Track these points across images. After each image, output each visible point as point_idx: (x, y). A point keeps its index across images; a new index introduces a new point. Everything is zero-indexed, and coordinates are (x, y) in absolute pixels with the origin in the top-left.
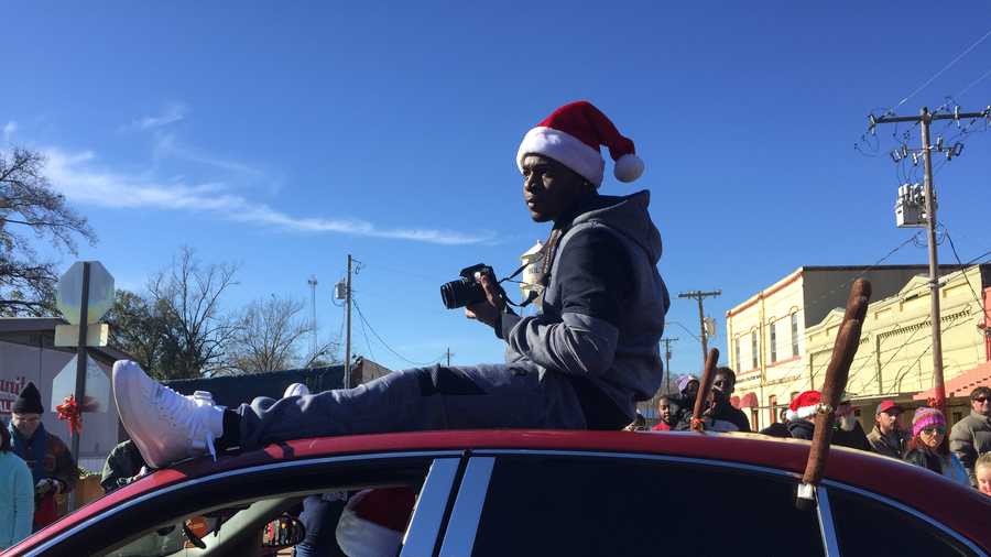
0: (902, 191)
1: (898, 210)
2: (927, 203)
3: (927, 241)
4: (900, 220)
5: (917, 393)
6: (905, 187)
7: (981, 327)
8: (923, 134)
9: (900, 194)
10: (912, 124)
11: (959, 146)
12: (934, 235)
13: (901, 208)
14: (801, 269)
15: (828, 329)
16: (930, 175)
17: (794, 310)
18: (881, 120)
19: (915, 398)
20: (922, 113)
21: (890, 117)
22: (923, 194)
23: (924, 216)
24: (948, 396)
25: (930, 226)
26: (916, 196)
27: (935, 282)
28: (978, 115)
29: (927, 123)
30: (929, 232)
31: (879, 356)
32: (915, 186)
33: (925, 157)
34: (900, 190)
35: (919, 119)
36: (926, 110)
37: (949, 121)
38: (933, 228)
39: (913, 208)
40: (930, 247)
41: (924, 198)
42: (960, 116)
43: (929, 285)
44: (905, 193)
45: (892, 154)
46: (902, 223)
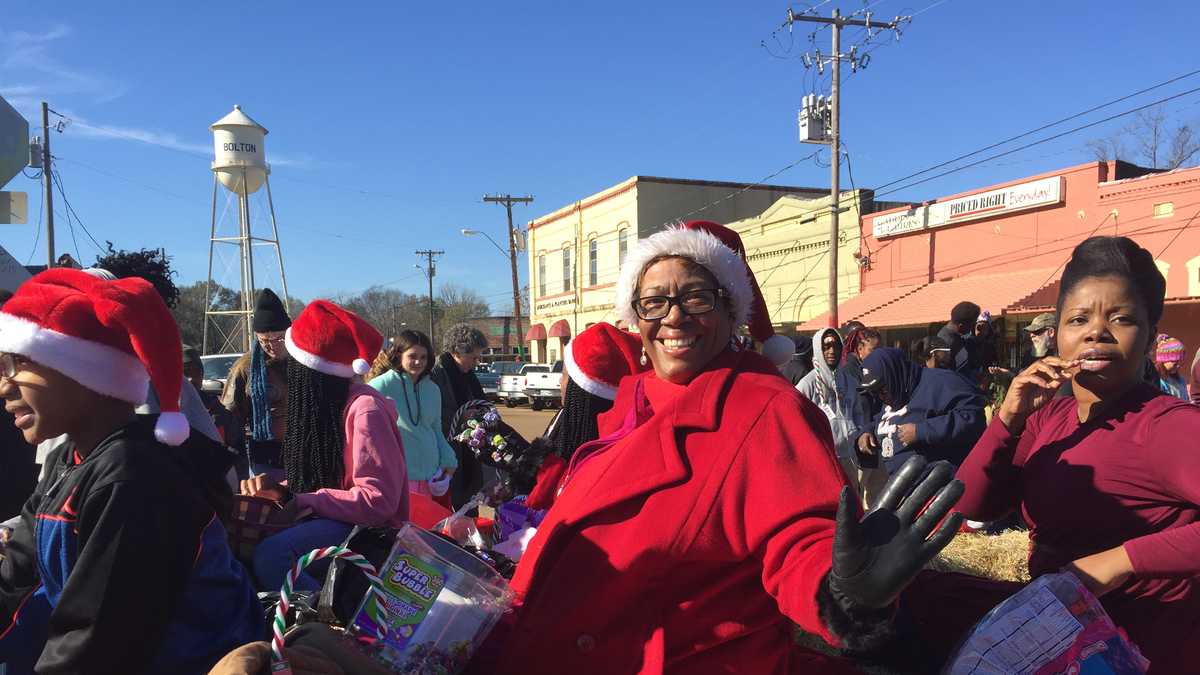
0: (807, 101)
1: (802, 123)
2: (834, 117)
3: (830, 159)
4: (804, 134)
5: (799, 324)
6: (811, 97)
7: (857, 256)
8: (834, 39)
9: (805, 105)
10: (821, 27)
11: (866, 58)
12: (838, 153)
13: (806, 121)
16: (838, 86)
17: (624, 225)
18: (798, 17)
19: (799, 328)
20: (834, 15)
22: (829, 107)
23: (829, 132)
25: (834, 144)
26: (822, 109)
27: (836, 205)
28: (885, 26)
29: (839, 27)
30: (834, 150)
32: (820, 98)
33: (834, 66)
34: (804, 99)
35: (831, 21)
36: (838, 11)
37: (861, 27)
38: (838, 147)
39: (818, 123)
40: (833, 167)
41: (830, 112)
42: (872, 24)
43: (831, 208)
44: (811, 103)
45: (802, 58)
46: (806, 137)
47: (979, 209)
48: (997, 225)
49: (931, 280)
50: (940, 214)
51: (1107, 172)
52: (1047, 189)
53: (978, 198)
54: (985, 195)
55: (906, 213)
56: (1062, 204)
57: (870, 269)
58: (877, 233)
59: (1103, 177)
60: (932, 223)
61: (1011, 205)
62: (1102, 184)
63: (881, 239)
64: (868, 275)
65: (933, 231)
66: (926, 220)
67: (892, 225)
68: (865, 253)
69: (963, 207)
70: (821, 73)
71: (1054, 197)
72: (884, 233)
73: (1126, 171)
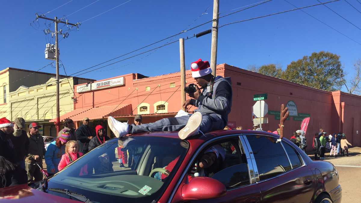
0: (48, 45)
1: (46, 52)
2: (56, 52)
3: (55, 66)
4: (47, 56)
5: (50, 120)
6: (49, 44)
7: (73, 98)
8: (56, 26)
9: (47, 47)
11: (67, 34)
12: (58, 64)
13: (47, 52)
14: (8, 68)
15: (18, 94)
16: (57, 42)
17: (5, 84)
18: (40, 17)
20: (55, 19)
21: (44, 17)
22: (55, 48)
23: (55, 56)
24: (61, 121)
25: (57, 60)
26: (52, 48)
27: (58, 81)
29: (57, 23)
30: (57, 63)
31: (38, 106)
32: (52, 45)
33: (56, 35)
34: (47, 45)
35: (54, 20)
36: (57, 18)
37: (64, 24)
39: (51, 53)
40: (57, 68)
41: (55, 50)
42: (68, 24)
43: (56, 82)
44: (49, 46)
45: (44, 31)
46: (47, 57)
47: (104, 85)
48: (109, 91)
49: (93, 107)
50: (94, 86)
51: (135, 76)
52: (119, 81)
53: (103, 82)
54: (105, 81)
55: (85, 85)
56: (124, 85)
57: (77, 103)
58: (78, 91)
59: (134, 78)
60: (93, 89)
61: (112, 85)
62: (134, 80)
63: (80, 93)
64: (76, 104)
65: (93, 91)
66: (91, 88)
67: (82, 89)
68: (75, 98)
69: (100, 84)
70: (53, 37)
71: (122, 83)
72: (80, 91)
73: (140, 77)
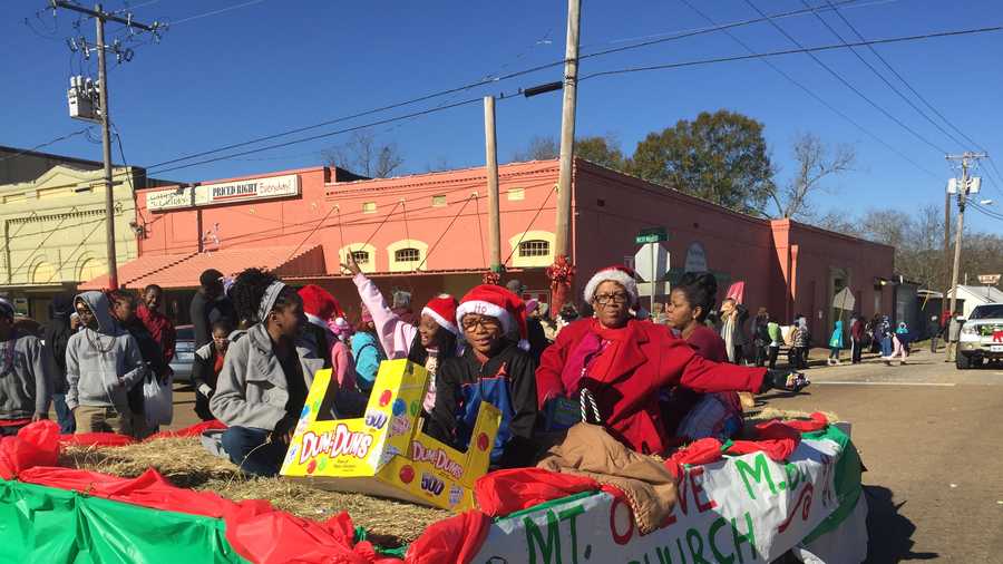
0: (76, 81)
1: (71, 100)
2: (102, 100)
3: (101, 137)
4: (74, 110)
6: (79, 78)
7: (134, 225)
8: (98, 30)
9: (73, 84)
10: (85, 17)
11: (129, 53)
12: (108, 132)
13: (76, 99)
16: (105, 73)
19: (80, 287)
20: (97, 9)
22: (97, 90)
23: (99, 112)
25: (104, 124)
26: (90, 90)
27: (109, 178)
28: (146, 28)
29: (103, 21)
30: (104, 129)
31: (7, 242)
32: (88, 80)
33: (100, 54)
34: (73, 79)
35: (93, 14)
36: (101, 6)
37: (123, 25)
38: (108, 126)
39: (88, 103)
40: (105, 144)
41: (98, 94)
42: (133, 24)
43: (104, 181)
44: (79, 83)
45: (69, 43)
46: (77, 114)
47: (235, 194)
48: (252, 208)
49: (200, 251)
50: (205, 195)
51: (330, 175)
52: (286, 183)
53: (235, 184)
54: (240, 183)
55: (175, 191)
56: (299, 196)
57: (146, 237)
58: (150, 206)
59: (328, 179)
60: (198, 202)
61: (261, 193)
62: (327, 184)
63: (154, 212)
64: (145, 242)
65: (200, 208)
66: (193, 200)
67: (164, 201)
68: (140, 223)
69: (224, 191)
70: (87, 58)
71: (293, 190)
72: (157, 207)
73: (344, 176)
